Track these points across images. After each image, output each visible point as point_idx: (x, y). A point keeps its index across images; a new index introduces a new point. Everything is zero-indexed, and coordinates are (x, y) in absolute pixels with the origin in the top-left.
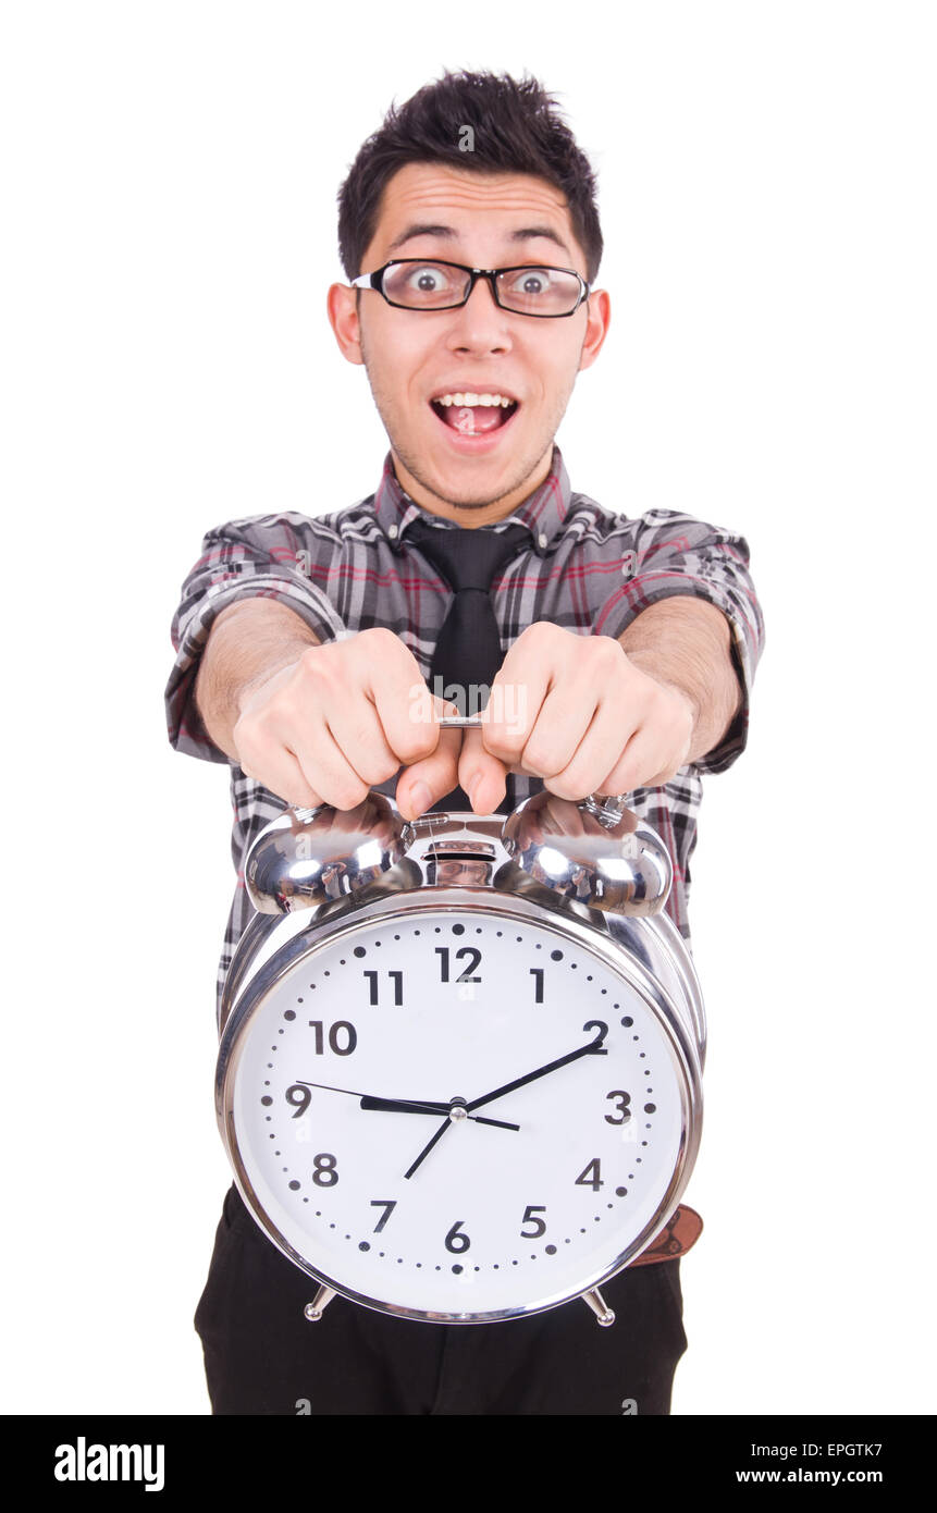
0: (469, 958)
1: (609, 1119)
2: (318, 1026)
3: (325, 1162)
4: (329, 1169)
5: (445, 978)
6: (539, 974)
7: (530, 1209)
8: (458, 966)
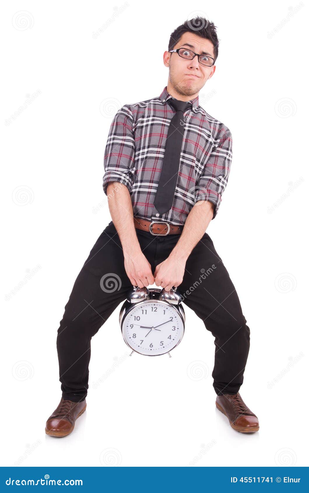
0: (156, 308)
1: (173, 330)
2: (135, 317)
3: (134, 335)
4: (135, 336)
5: (152, 311)
6: (165, 311)
7: (161, 342)
8: (154, 309)
